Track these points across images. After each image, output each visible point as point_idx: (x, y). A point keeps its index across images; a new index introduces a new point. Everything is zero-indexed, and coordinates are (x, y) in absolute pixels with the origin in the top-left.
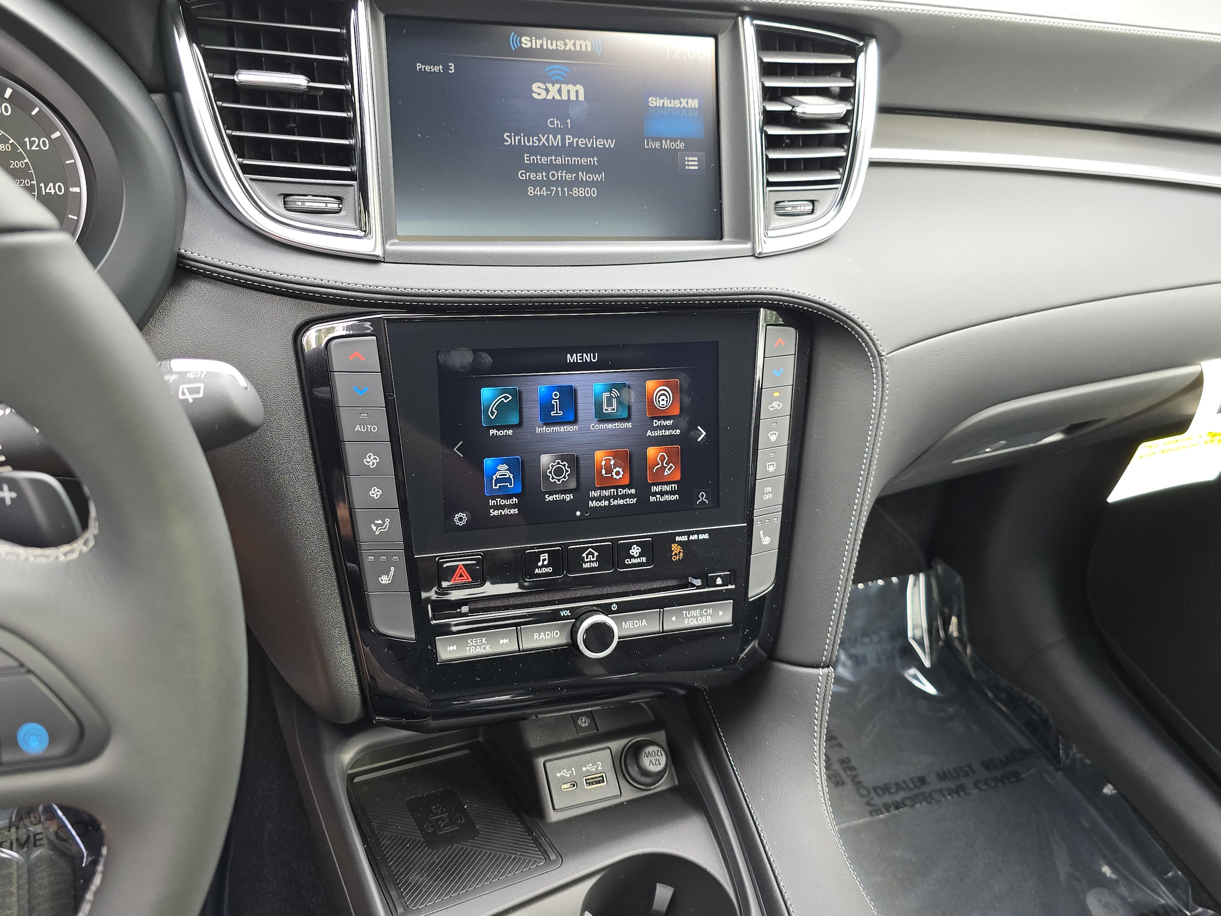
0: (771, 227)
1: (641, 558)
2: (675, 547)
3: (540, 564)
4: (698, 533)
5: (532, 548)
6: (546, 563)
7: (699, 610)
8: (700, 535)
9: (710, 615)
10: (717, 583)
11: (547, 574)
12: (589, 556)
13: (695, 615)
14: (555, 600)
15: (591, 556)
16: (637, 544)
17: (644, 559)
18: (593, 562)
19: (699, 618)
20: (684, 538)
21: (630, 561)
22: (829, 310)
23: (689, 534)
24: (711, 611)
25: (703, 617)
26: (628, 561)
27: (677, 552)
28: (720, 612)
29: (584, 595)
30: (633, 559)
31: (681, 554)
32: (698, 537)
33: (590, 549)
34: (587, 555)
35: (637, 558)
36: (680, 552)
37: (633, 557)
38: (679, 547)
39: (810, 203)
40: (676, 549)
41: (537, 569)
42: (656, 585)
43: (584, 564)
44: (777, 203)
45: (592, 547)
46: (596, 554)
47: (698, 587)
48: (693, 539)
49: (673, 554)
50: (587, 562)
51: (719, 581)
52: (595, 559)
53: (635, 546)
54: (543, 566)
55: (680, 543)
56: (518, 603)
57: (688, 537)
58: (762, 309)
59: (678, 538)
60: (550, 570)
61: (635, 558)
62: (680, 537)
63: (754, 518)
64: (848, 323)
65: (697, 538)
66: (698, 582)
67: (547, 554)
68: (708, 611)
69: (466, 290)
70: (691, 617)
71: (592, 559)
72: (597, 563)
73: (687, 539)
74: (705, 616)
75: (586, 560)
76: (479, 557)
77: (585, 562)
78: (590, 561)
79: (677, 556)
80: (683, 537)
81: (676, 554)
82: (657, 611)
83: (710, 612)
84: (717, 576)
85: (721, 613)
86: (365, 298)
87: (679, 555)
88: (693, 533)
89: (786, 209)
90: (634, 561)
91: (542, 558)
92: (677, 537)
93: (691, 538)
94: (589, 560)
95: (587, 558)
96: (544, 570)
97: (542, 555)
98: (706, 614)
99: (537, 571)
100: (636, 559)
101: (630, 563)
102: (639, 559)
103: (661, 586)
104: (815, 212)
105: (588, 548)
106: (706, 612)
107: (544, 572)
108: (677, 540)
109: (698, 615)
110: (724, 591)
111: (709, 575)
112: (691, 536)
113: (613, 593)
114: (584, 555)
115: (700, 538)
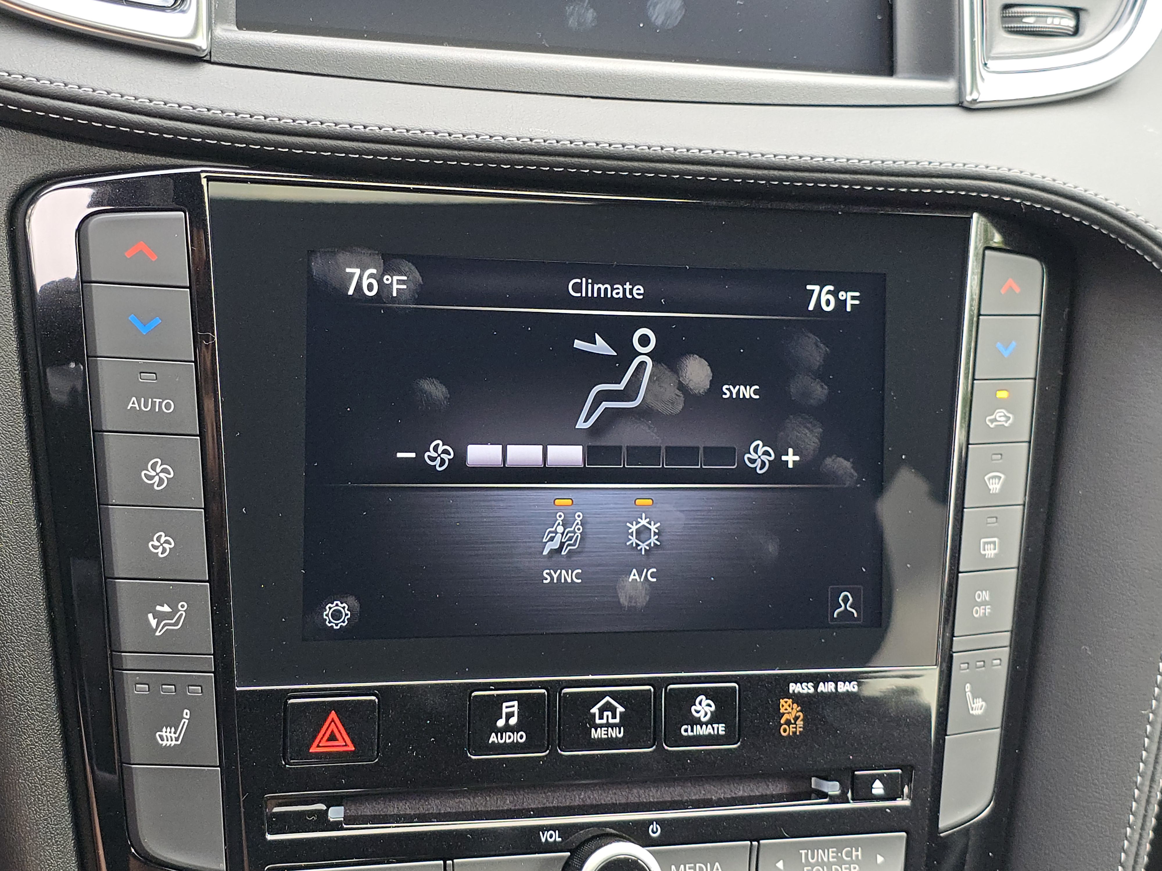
0: (995, 52)
1: (716, 726)
2: (786, 706)
3: (501, 723)
4: (836, 678)
5: (486, 687)
6: (513, 721)
7: (835, 849)
8: (839, 683)
9: (857, 862)
10: (874, 791)
11: (514, 747)
12: (605, 713)
13: (826, 860)
14: (528, 810)
15: (609, 713)
16: (709, 694)
17: (721, 729)
18: (613, 726)
19: (833, 867)
20: (807, 688)
21: (692, 731)
22: (1115, 222)
23: (816, 679)
24: (859, 853)
25: (843, 866)
26: (686, 730)
27: (791, 717)
28: (878, 856)
29: (588, 802)
30: (698, 726)
31: (800, 723)
32: (836, 688)
33: (608, 698)
34: (602, 711)
35: (707, 724)
36: (796, 718)
37: (698, 722)
38: (795, 706)
39: (1071, 15)
40: (790, 710)
41: (494, 734)
42: (742, 790)
43: (593, 730)
44: (1007, 7)
45: (611, 694)
46: (620, 709)
47: (833, 800)
48: (825, 690)
49: (782, 721)
50: (601, 726)
51: (878, 788)
52: (617, 720)
53: (703, 697)
54: (507, 728)
55: (797, 698)
56: (449, 810)
57: (816, 687)
58: (975, 215)
59: (794, 688)
60: (520, 737)
61: (701, 724)
62: (799, 684)
63: (954, 654)
64: (1153, 250)
65: (834, 690)
66: (833, 788)
67: (516, 703)
68: (854, 853)
69: (376, 126)
70: (817, 864)
71: (611, 721)
72: (622, 729)
73: (812, 690)
74: (845, 863)
75: (598, 721)
76: (373, 698)
77: (597, 727)
78: (608, 725)
79: (791, 726)
80: (804, 684)
81: (788, 723)
82: (744, 847)
83: (857, 856)
84: (874, 778)
85: (880, 859)
86: (169, 131)
87: (795, 723)
88: (825, 678)
89: (1024, 20)
90: (699, 731)
91: (505, 711)
92: (791, 684)
93: (822, 688)
94: (604, 721)
95: (601, 718)
96: (510, 737)
97: (505, 705)
98: (849, 859)
99: (493, 738)
100: (704, 726)
101: (690, 734)
102: (709, 726)
103: (752, 794)
104: (1081, 30)
105: (603, 695)
106: (849, 854)
107: (508, 741)
108: (791, 691)
109: (831, 860)
110: (888, 810)
111: (856, 773)
112: (821, 684)
113: (650, 802)
114: (595, 710)
115: (839, 690)
